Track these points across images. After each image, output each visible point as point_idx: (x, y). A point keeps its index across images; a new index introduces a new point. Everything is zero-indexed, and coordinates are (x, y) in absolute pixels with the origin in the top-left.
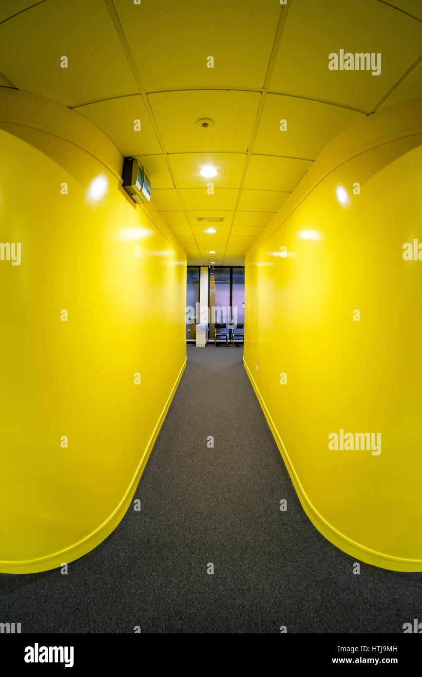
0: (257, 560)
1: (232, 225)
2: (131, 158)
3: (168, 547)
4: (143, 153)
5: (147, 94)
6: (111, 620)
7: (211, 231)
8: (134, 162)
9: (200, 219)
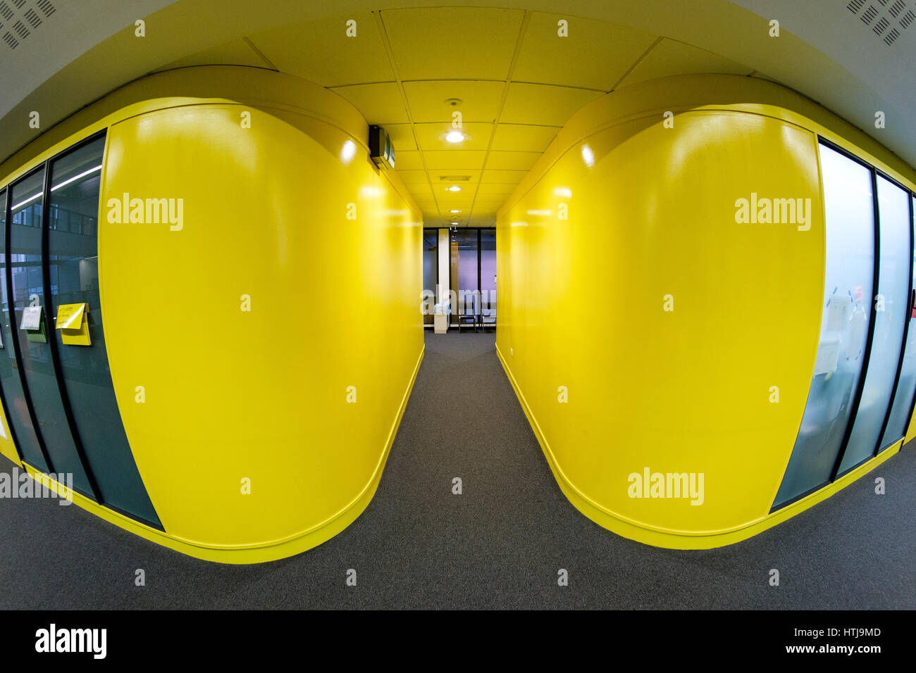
0: (511, 531)
1: (479, 183)
2: (377, 126)
3: (421, 523)
4: (390, 122)
5: (402, 82)
6: (369, 589)
7: (455, 189)
8: (381, 131)
9: (443, 178)
